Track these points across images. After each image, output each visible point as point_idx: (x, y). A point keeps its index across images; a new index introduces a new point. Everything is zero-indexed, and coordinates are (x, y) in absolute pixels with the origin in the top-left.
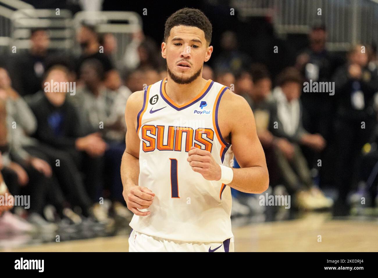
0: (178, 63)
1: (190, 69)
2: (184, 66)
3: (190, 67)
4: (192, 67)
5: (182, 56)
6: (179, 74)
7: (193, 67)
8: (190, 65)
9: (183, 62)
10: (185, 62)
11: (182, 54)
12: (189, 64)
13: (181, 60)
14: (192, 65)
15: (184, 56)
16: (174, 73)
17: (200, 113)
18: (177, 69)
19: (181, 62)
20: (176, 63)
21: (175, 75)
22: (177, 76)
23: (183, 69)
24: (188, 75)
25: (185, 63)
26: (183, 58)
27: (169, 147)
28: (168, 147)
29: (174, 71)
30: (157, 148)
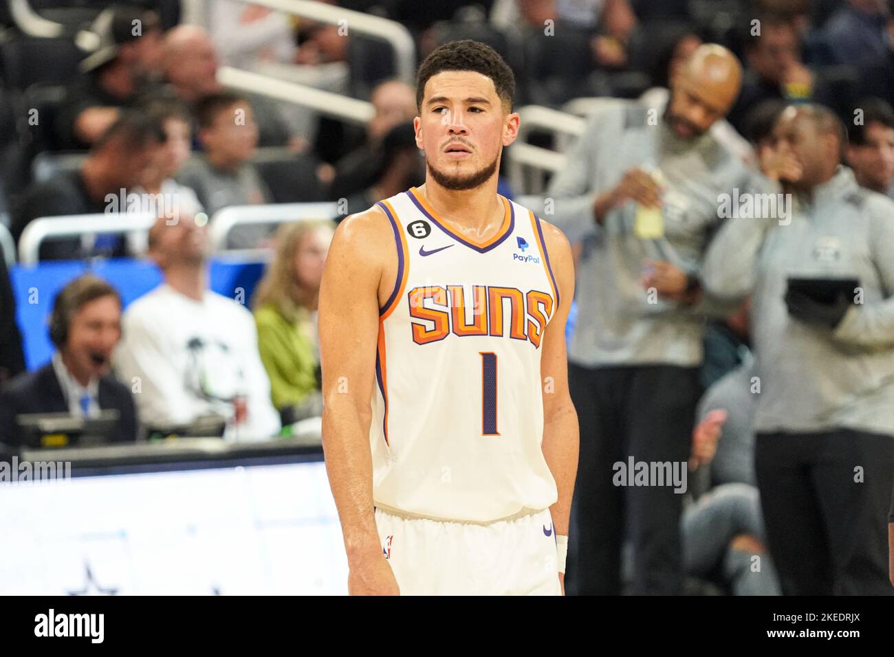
0: (445, 147)
1: (472, 157)
2: (457, 151)
3: (470, 153)
4: (474, 152)
5: (451, 131)
6: (449, 170)
7: (476, 151)
8: (470, 149)
9: (454, 145)
10: (457, 143)
11: (449, 128)
12: (466, 146)
13: (449, 141)
14: (473, 147)
15: (455, 131)
16: (440, 170)
17: (524, 260)
18: (445, 160)
19: (449, 144)
20: (442, 148)
21: (443, 173)
22: (448, 174)
23: (456, 158)
24: (469, 168)
25: (459, 145)
26: (453, 136)
27: (478, 329)
28: (475, 328)
29: (440, 165)
30: (453, 332)
